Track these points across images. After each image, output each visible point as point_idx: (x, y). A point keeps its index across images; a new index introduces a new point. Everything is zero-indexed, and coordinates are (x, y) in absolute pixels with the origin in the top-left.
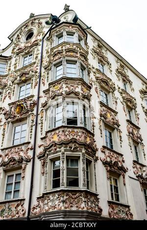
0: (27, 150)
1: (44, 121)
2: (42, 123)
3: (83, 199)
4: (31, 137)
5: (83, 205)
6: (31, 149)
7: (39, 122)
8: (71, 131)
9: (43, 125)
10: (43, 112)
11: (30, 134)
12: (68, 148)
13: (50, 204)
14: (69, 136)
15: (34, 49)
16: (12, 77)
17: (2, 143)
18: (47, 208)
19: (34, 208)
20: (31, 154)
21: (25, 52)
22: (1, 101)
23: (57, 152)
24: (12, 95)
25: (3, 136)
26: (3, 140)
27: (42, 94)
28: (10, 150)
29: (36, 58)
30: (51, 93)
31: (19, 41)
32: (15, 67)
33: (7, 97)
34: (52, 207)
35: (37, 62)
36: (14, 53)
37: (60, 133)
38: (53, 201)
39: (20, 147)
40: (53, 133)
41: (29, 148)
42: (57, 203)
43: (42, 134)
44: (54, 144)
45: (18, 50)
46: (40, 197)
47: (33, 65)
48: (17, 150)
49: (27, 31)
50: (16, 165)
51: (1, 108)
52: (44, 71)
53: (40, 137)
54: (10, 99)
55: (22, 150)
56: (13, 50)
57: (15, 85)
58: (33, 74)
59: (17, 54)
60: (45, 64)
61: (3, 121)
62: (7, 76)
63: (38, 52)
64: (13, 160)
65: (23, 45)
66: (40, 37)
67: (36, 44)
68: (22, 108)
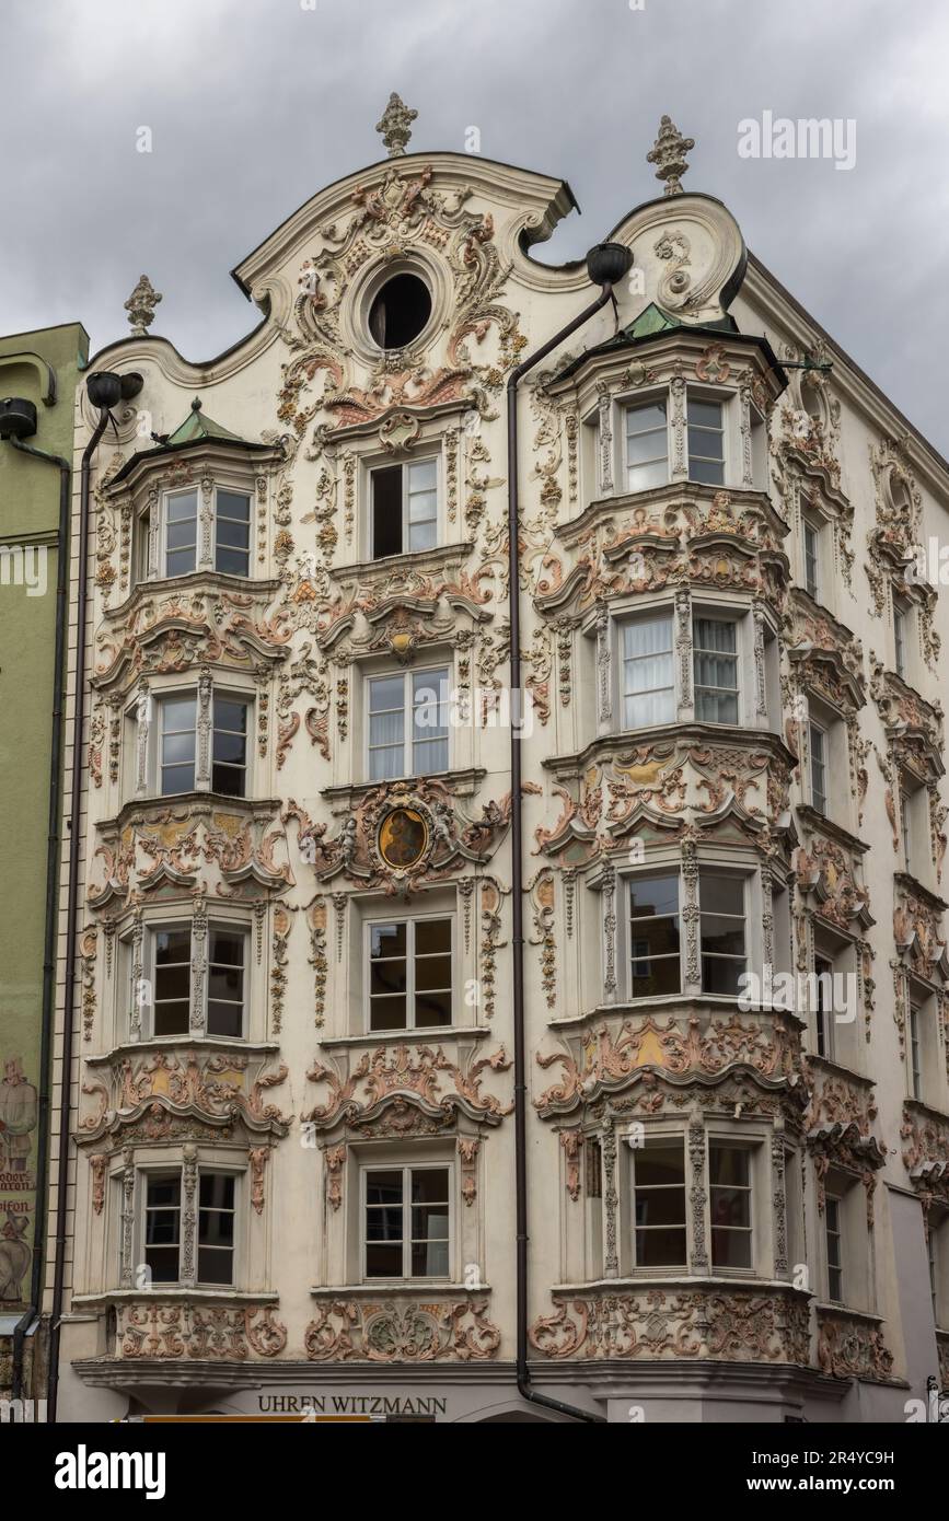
0: (477, 1070)
1: (558, 934)
2: (549, 944)
3: (776, 1319)
4: (489, 1008)
5: (776, 1342)
6: (500, 1069)
7: (531, 932)
8: (726, 1023)
9: (558, 954)
10: (550, 883)
11: (484, 988)
12: (717, 1107)
13: (640, 1328)
14: (721, 1049)
15: (452, 439)
16: (314, 604)
17: (320, 1009)
18: (625, 1343)
19: (542, 1331)
20: (498, 1090)
21: (389, 444)
22: (263, 753)
23: (666, 1118)
24: (338, 737)
25: (317, 973)
26: (320, 994)
27: (533, 774)
28: (372, 1052)
29: (476, 511)
30: (607, 797)
31: (326, 335)
32: (327, 541)
33: (302, 739)
34: (649, 1341)
35: (481, 544)
36: (301, 424)
37: (675, 1030)
38: (653, 1317)
39: (434, 1048)
40: (637, 1022)
41: (486, 1063)
42: (673, 1327)
43: (551, 1001)
44: (651, 1080)
45: (332, 407)
46: (571, 1293)
47: (457, 561)
48: (416, 1061)
49: (381, 261)
50: (421, 1134)
51: (274, 805)
52: (531, 621)
53: (539, 1016)
54: (324, 754)
55: (448, 1067)
56: (290, 391)
57: (350, 674)
58: (463, 624)
59: (330, 441)
60: (537, 577)
61: (302, 889)
62: (273, 586)
63: (482, 474)
64: (404, 1107)
65: (361, 373)
66: (488, 355)
67: (467, 409)
68: (418, 829)
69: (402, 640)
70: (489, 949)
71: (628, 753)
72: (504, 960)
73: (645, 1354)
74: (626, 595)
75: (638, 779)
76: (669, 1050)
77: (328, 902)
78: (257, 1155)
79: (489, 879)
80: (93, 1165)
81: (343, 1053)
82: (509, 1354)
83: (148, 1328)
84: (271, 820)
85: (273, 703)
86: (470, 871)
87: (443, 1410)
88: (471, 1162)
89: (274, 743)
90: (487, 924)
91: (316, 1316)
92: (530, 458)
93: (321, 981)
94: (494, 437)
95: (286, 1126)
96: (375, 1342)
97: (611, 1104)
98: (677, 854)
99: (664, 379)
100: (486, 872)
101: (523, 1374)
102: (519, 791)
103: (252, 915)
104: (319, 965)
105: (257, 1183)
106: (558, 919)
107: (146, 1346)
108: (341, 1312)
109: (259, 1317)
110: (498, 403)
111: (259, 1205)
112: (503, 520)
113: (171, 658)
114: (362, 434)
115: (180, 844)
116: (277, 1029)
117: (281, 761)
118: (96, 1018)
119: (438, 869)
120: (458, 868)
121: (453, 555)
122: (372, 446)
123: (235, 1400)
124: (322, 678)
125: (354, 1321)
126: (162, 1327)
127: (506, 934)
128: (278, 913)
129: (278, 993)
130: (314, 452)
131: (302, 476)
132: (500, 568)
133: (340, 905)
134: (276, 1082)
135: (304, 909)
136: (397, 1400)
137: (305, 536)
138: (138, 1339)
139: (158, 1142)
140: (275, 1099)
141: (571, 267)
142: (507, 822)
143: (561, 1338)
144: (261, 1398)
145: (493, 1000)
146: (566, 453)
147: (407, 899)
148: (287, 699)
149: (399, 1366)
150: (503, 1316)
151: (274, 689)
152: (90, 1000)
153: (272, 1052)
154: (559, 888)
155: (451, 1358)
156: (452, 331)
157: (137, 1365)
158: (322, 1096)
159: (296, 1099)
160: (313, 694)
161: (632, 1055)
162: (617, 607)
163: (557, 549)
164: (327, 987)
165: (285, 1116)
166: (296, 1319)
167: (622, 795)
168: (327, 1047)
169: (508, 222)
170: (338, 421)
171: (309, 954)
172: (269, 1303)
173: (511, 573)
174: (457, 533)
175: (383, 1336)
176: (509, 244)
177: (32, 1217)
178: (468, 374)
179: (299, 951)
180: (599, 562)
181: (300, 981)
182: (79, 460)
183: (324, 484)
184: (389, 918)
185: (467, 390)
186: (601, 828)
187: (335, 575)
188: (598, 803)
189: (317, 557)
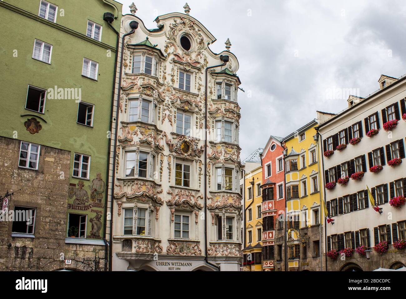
0: (198, 198)
1: (211, 174)
2: (210, 176)
4: (200, 186)
6: (202, 198)
7: (207, 173)
9: (211, 178)
10: (210, 164)
11: (199, 182)
15: (196, 74)
16: (170, 93)
17: (169, 179)
18: (227, 253)
19: (209, 250)
20: (201, 202)
21: (186, 68)
22: (159, 119)
23: (233, 213)
24: (174, 122)
25: (169, 171)
26: (170, 175)
27: (208, 144)
28: (180, 190)
29: (199, 89)
30: (223, 152)
31: (175, 40)
32: (173, 81)
33: (167, 120)
34: (230, 253)
35: (200, 96)
36: (169, 54)
37: (234, 197)
38: (231, 249)
39: (190, 191)
40: (229, 195)
41: (200, 197)
42: (234, 250)
43: (210, 187)
44: (231, 206)
45: (175, 55)
46: (213, 243)
47: (196, 97)
48: (187, 194)
49: (185, 32)
50: (188, 209)
51: (161, 132)
52: (208, 115)
53: (208, 190)
54: (171, 125)
55: (193, 196)
56: (167, 47)
57: (176, 110)
58: (197, 110)
59: (175, 62)
60: (209, 106)
61: (166, 151)
62: (162, 85)
63: (201, 83)
64: (186, 203)
65: (180, 51)
66: (202, 61)
67: (199, 69)
68: (188, 147)
69: (186, 108)
70: (200, 174)
71: (227, 146)
72: (203, 177)
73: (230, 255)
74: (227, 118)
75: (229, 151)
76: (233, 201)
77: (172, 156)
78: (158, 208)
79: (200, 160)
80: (118, 204)
81: (174, 189)
82: (203, 254)
83: (141, 246)
84: (160, 134)
85: (161, 109)
86: (197, 158)
87: (191, 265)
88: (197, 216)
89: (161, 119)
90: (200, 170)
91: (169, 245)
92: (209, 85)
93: (170, 173)
94: (203, 77)
95: (163, 202)
96: (180, 251)
97: (225, 209)
98: (234, 166)
99: (233, 83)
100: (200, 159)
101: (206, 259)
102: (206, 146)
103: (156, 154)
104: (170, 169)
105: (157, 214)
106: (211, 171)
107: (141, 250)
108: (174, 244)
109: (157, 244)
110: (203, 71)
111: (157, 219)
112: (204, 93)
113: (149, 93)
114: (181, 64)
115: (149, 134)
116: (161, 181)
117: (163, 122)
118: (119, 168)
119: (192, 156)
120: (195, 157)
121: (196, 96)
122: (182, 67)
123: (151, 263)
124: (171, 108)
125: (176, 246)
126: (145, 246)
127: (203, 172)
128: (161, 155)
129: (161, 173)
130: (171, 62)
131: (169, 65)
132: (203, 102)
133: (174, 157)
134: (161, 192)
135: (167, 156)
136: (183, 263)
137: (169, 78)
138: (139, 248)
139: (143, 202)
140: (159, 196)
141: (216, 54)
142: (203, 150)
143: (211, 251)
144: (157, 262)
145: (200, 184)
146: (213, 86)
147: (184, 160)
148: (164, 110)
149: (185, 256)
150: (202, 247)
151: (161, 106)
152: (118, 164)
153: (160, 185)
154: (211, 166)
155: (193, 255)
156: (197, 53)
157: (141, 254)
158: (169, 198)
159: (165, 197)
160: (169, 111)
161: (228, 201)
162: (226, 119)
163: (212, 103)
164: (171, 174)
165: (162, 200)
166: (165, 246)
167: (226, 153)
168: (171, 187)
169: (206, 40)
170: (176, 58)
171: (167, 166)
172: (160, 242)
173: (206, 104)
174: (196, 92)
175: (182, 250)
176: (206, 44)
177: (103, 215)
178: (199, 63)
179: (165, 165)
180: (223, 109)
181: (165, 171)
182: (121, 35)
183: (173, 69)
184: (180, 162)
185: (198, 66)
186: (222, 158)
187: (175, 89)
188: (221, 153)
189: (171, 83)
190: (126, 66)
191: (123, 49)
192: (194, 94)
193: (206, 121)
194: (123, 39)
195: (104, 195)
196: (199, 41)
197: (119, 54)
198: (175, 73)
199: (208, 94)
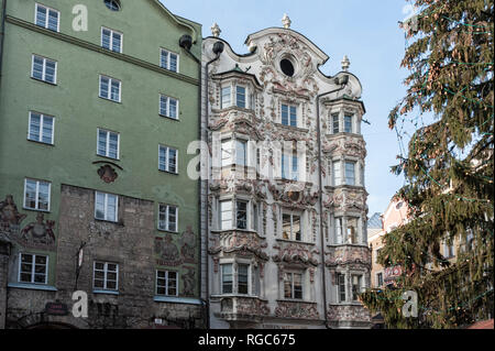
1: (329, 226)
4: (314, 239)
6: (318, 253)
10: (327, 214)
11: (313, 234)
15: (303, 104)
16: (271, 130)
17: (276, 231)
19: (329, 313)
20: (317, 258)
21: (289, 99)
25: (274, 222)
26: (275, 227)
27: (323, 189)
29: (309, 124)
30: (344, 198)
31: (273, 64)
32: (273, 115)
35: (310, 132)
36: (266, 83)
39: (303, 246)
40: (354, 249)
41: (315, 251)
43: (327, 240)
44: (358, 262)
45: (274, 83)
46: (334, 305)
48: (299, 248)
49: (285, 53)
50: (300, 265)
52: (322, 154)
53: (325, 243)
55: (306, 251)
56: (263, 74)
59: (274, 91)
60: (322, 144)
61: (270, 200)
62: (260, 121)
63: (310, 115)
64: (298, 258)
65: (281, 78)
66: (311, 88)
67: (308, 99)
68: (298, 193)
70: (314, 226)
71: (349, 190)
72: (318, 229)
75: (352, 196)
77: (277, 205)
78: (263, 264)
79: (314, 209)
80: (214, 260)
81: (282, 243)
83: (244, 305)
86: (309, 207)
88: (312, 274)
90: (314, 220)
91: (278, 306)
92: (321, 117)
93: (275, 224)
94: (313, 108)
95: (268, 258)
96: (292, 314)
97: (349, 265)
100: (313, 207)
101: (325, 323)
102: (320, 192)
103: (257, 203)
105: (261, 272)
106: (328, 222)
108: (284, 305)
109: (262, 305)
110: (313, 100)
111: (262, 276)
112: (315, 128)
113: (243, 130)
114: (283, 93)
116: (265, 233)
119: (303, 204)
120: (307, 205)
121: (305, 132)
122: (284, 97)
125: (288, 308)
127: (318, 223)
128: (264, 204)
129: (264, 225)
130: (270, 92)
131: (266, 97)
132: (315, 139)
133: (280, 206)
134: (266, 246)
135: (271, 205)
137: (268, 113)
139: (244, 257)
140: (263, 250)
141: (329, 77)
142: (318, 197)
143: (331, 315)
145: (315, 237)
146: (328, 119)
147: (293, 209)
149: (298, 319)
150: (320, 311)
152: (211, 214)
153: (264, 239)
155: (309, 318)
156: (303, 78)
158: (276, 252)
159: (270, 252)
163: (326, 139)
165: (268, 256)
166: (273, 307)
167: (349, 199)
168: (278, 240)
169: (315, 60)
170: (276, 87)
171: (272, 216)
172: (266, 302)
173: (318, 141)
174: (305, 127)
175: (294, 311)
176: (315, 65)
177: (196, 271)
178: (306, 90)
179: (269, 215)
180: (342, 145)
181: (270, 223)
182: (204, 64)
183: (272, 102)
184: (287, 212)
185: (306, 94)
186: (343, 204)
187: (276, 125)
188: (342, 198)
189: (271, 119)
190: (212, 101)
191: (207, 81)
192: (301, 130)
193: (320, 162)
194: (207, 68)
195: (196, 250)
196: (305, 62)
197: (203, 88)
198: (276, 106)
199: (321, 129)
